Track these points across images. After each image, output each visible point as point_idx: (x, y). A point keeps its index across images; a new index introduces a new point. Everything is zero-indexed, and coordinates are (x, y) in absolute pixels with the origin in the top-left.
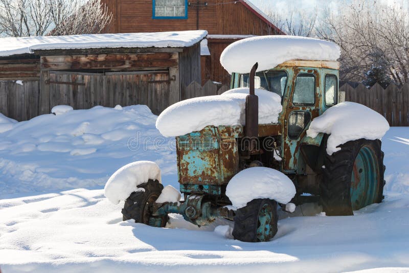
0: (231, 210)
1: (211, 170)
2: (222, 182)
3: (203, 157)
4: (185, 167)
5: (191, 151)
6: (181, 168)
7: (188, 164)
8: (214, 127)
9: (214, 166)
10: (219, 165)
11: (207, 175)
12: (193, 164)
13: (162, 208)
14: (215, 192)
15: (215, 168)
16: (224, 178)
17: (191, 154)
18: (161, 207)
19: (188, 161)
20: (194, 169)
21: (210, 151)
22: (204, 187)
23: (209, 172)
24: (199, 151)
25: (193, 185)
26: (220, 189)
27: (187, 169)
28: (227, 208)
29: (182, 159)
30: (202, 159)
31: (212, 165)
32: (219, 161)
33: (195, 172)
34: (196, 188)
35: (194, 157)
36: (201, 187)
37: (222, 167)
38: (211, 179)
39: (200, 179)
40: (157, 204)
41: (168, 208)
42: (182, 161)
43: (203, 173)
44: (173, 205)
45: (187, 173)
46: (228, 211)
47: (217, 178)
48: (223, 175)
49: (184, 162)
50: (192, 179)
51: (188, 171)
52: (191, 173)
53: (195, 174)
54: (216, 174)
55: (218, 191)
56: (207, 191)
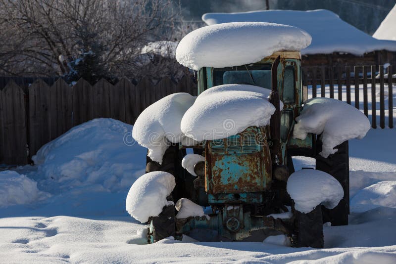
0: (278, 219)
1: (251, 176)
2: (264, 189)
3: (241, 162)
4: (217, 175)
5: (225, 157)
6: (213, 176)
7: (221, 170)
8: (257, 128)
9: (255, 170)
10: (261, 170)
11: (246, 181)
12: (227, 171)
13: (188, 224)
14: (255, 200)
15: (256, 173)
16: (267, 184)
17: (225, 160)
18: (186, 223)
19: (221, 167)
20: (229, 176)
21: (251, 155)
22: (242, 195)
23: (248, 179)
24: (236, 156)
25: (227, 194)
26: (261, 196)
27: (219, 177)
28: (271, 217)
29: (214, 165)
30: (239, 164)
31: (253, 171)
32: (261, 166)
33: (229, 180)
34: (230, 197)
35: (229, 163)
36: (237, 196)
37: (265, 172)
38: (251, 186)
39: (236, 187)
40: (179, 219)
41: (194, 223)
42: (214, 168)
43: (240, 179)
44: (201, 219)
45: (219, 181)
46: (274, 220)
47: (259, 185)
48: (265, 181)
49: (217, 169)
50: (226, 188)
51: (221, 179)
52: (224, 181)
53: (230, 182)
54: (257, 180)
55: (259, 199)
56: (245, 200)
